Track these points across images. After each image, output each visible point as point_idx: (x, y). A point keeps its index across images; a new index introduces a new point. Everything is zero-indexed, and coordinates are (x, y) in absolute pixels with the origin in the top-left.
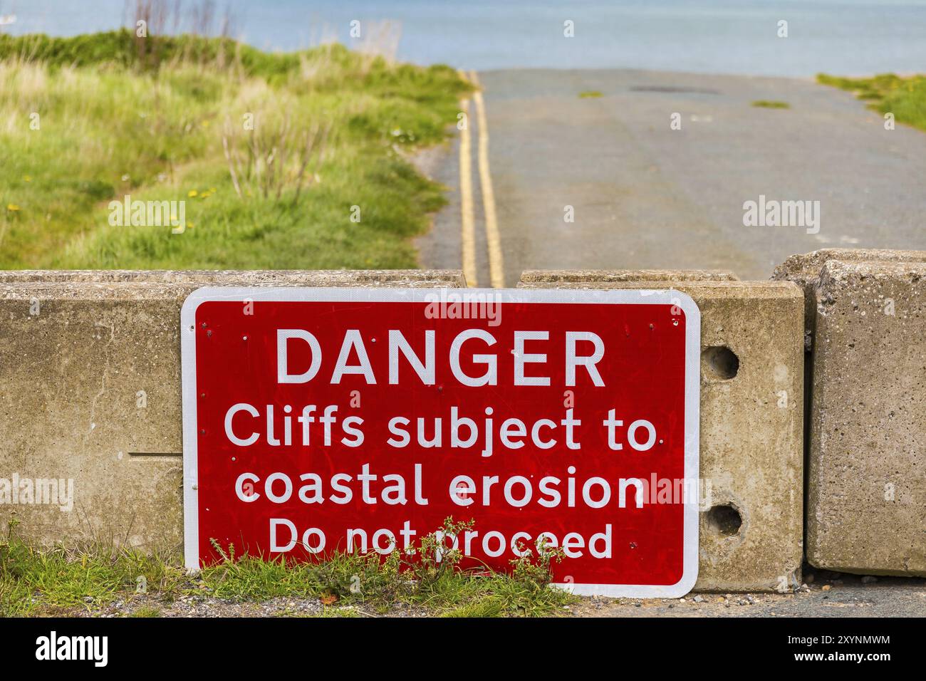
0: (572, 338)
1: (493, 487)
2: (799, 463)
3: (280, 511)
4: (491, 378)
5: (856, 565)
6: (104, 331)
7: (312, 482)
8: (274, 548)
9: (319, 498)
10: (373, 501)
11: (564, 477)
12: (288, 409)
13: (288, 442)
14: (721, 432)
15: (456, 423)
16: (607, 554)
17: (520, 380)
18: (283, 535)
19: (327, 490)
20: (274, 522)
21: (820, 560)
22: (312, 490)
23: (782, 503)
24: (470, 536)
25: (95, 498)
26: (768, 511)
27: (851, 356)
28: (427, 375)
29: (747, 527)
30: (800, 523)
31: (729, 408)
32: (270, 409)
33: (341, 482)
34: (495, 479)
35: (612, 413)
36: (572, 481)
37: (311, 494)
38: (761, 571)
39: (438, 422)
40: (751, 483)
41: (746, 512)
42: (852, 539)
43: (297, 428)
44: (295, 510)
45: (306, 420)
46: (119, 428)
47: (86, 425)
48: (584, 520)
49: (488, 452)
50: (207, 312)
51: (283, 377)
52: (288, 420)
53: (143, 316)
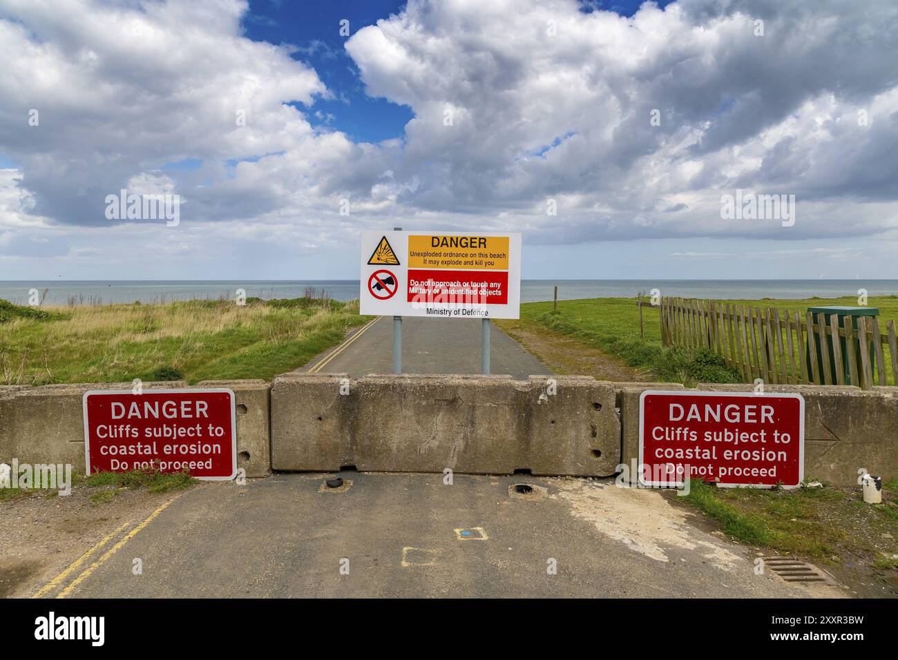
0: (198, 403)
1: (177, 448)
2: (267, 438)
3: (114, 457)
4: (175, 416)
5: (285, 468)
6: (61, 404)
7: (123, 448)
8: (112, 468)
9: (125, 453)
10: (142, 453)
11: (197, 444)
12: (115, 426)
13: (116, 436)
14: (242, 430)
15: (165, 429)
16: (210, 467)
17: (183, 416)
18: (115, 465)
19: (128, 451)
20: (112, 461)
21: (275, 468)
22: (123, 450)
23: (261, 451)
24: (170, 463)
25: (60, 455)
26: (257, 453)
27: (280, 406)
28: (156, 415)
29: (251, 458)
30: (268, 456)
31: (245, 423)
32: (110, 426)
33: (132, 448)
34: (177, 446)
35: (210, 425)
36: (199, 446)
37: (123, 452)
38: (256, 471)
39: (160, 429)
40: (252, 445)
41: (251, 453)
42: (283, 461)
43: (118, 432)
44: (118, 456)
45: (121, 429)
46: (66, 433)
47: (57, 433)
48: (203, 457)
49: (175, 438)
50: (90, 398)
51: (114, 417)
52: (116, 430)
53: (73, 400)
